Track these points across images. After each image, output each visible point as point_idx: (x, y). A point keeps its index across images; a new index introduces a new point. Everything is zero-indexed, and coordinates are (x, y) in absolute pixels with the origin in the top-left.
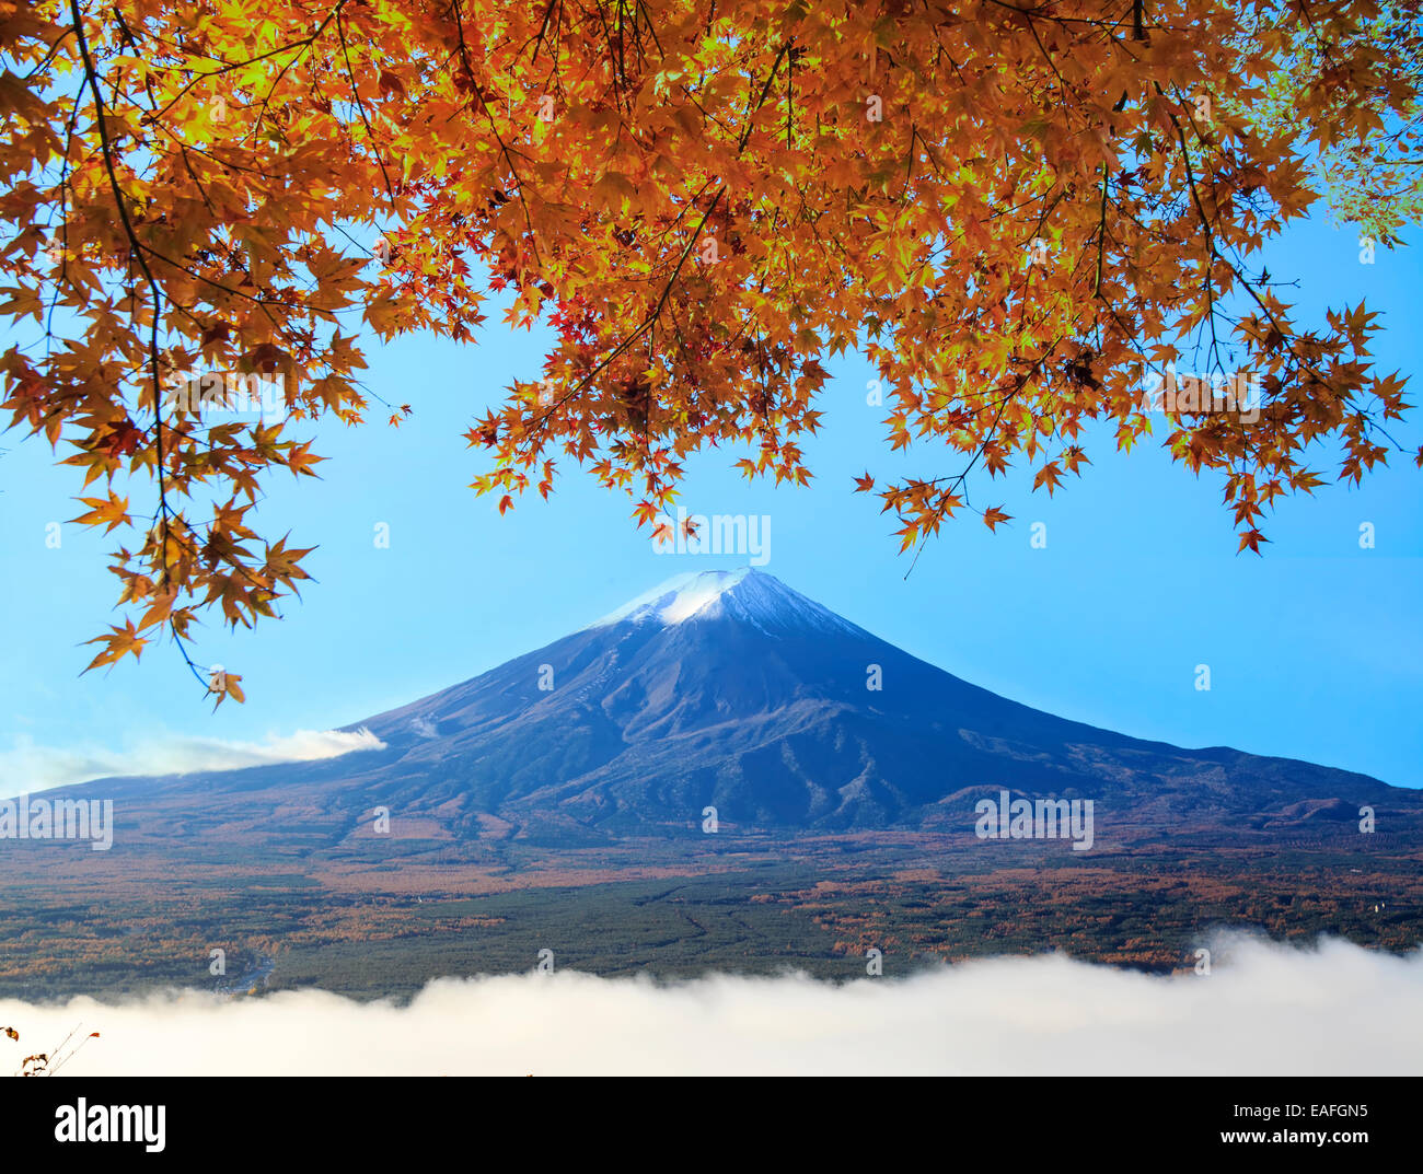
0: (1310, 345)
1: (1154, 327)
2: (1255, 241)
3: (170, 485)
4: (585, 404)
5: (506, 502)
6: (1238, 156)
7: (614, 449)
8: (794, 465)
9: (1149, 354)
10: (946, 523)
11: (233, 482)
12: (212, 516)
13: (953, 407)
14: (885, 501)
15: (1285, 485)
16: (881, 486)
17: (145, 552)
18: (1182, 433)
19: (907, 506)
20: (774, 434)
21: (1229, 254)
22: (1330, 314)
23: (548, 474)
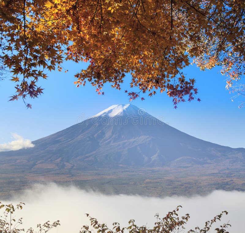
0: (187, 83)
1: (168, 77)
2: (182, 68)
3: (25, 77)
4: (91, 74)
5: (78, 86)
6: (181, 57)
7: (94, 81)
8: (119, 87)
9: (166, 80)
10: (136, 99)
11: (34, 78)
12: (31, 82)
13: (140, 83)
14: (128, 94)
15: (181, 101)
16: (128, 92)
17: (21, 86)
18: (169, 92)
19: (131, 95)
20: (117, 82)
21: (178, 69)
22: (190, 79)
23: (85, 83)
